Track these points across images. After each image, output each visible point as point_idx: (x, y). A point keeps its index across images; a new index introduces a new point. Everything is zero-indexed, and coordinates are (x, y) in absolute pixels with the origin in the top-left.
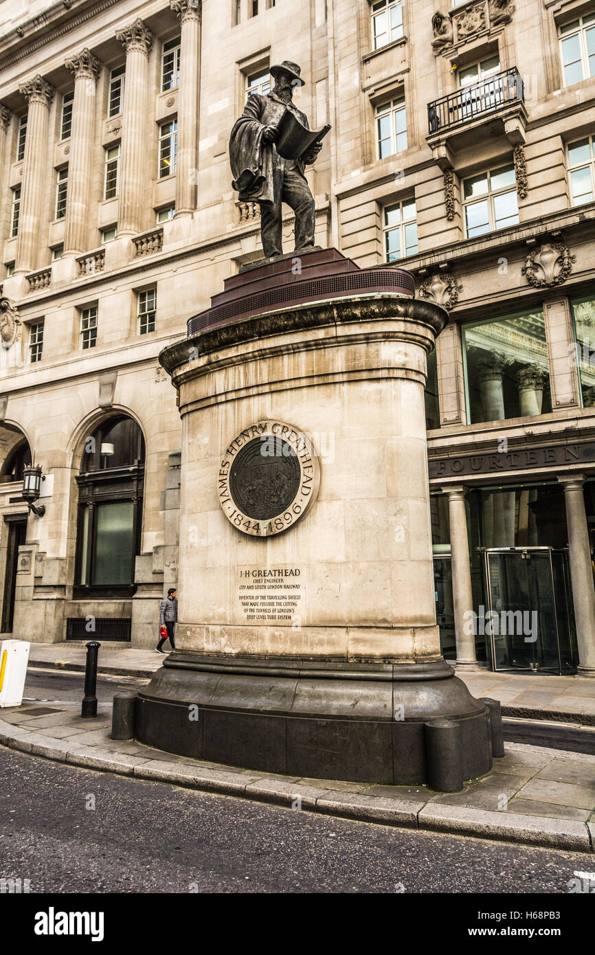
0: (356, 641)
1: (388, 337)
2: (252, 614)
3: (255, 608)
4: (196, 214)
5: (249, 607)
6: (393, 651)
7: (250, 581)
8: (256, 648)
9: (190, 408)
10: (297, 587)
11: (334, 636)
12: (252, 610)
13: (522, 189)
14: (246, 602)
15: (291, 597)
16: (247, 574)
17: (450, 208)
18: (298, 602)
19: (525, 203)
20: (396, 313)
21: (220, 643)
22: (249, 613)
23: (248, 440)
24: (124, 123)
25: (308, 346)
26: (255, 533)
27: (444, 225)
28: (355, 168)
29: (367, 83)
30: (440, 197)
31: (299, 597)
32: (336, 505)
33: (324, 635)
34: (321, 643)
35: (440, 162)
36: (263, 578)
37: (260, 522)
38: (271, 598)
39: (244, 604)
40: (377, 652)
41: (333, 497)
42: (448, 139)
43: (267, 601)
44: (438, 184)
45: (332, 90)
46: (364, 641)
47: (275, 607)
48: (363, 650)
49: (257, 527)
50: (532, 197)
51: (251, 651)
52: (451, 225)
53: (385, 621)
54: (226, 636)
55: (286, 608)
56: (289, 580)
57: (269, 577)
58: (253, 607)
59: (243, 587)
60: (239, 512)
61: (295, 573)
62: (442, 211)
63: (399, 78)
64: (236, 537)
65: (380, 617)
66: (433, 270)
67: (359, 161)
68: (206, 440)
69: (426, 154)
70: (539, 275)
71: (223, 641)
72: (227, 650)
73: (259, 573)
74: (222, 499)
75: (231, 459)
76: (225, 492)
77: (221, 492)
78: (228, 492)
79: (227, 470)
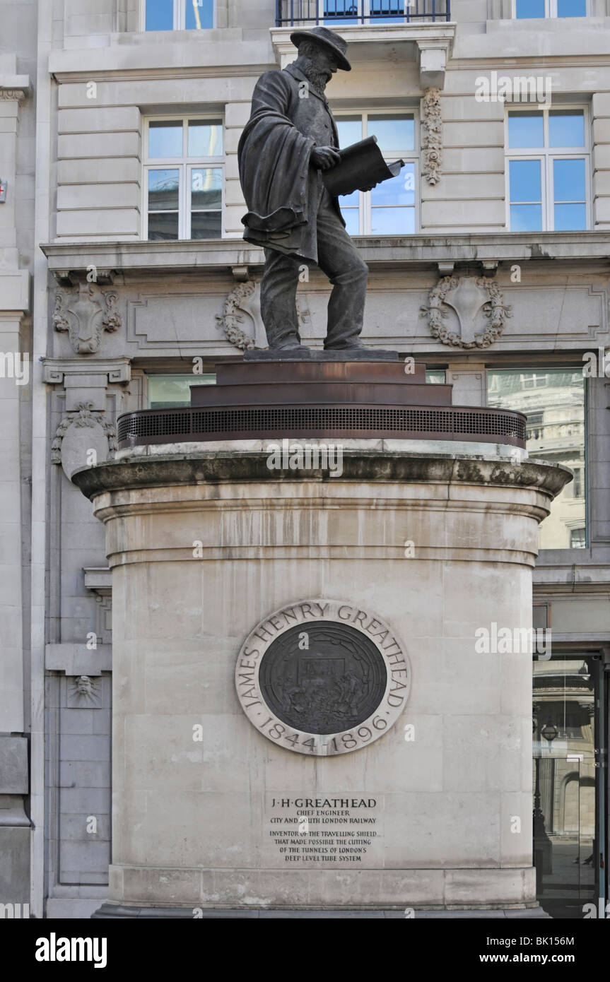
0: (457, 885)
2: (296, 854)
3: (301, 847)
5: (289, 845)
6: (502, 897)
7: (290, 812)
10: (372, 821)
11: (426, 880)
12: (294, 850)
14: (283, 839)
15: (362, 834)
16: (286, 803)
18: (373, 840)
21: (236, 891)
22: (288, 853)
23: (294, 623)
26: (307, 751)
31: (374, 834)
32: (432, 720)
33: (411, 879)
34: (407, 889)
36: (315, 809)
37: (316, 737)
38: (325, 834)
39: (279, 842)
40: (483, 896)
43: (321, 838)
46: (466, 884)
47: (335, 845)
48: (464, 895)
49: (311, 743)
51: (295, 900)
53: (490, 861)
54: (247, 883)
55: (354, 847)
56: (359, 813)
57: (326, 808)
58: (296, 846)
59: (278, 820)
60: (276, 720)
61: (368, 804)
64: (263, 754)
65: (485, 857)
71: (242, 889)
72: (249, 901)
73: (308, 803)
74: (245, 702)
75: (262, 647)
76: (251, 690)
77: (242, 690)
78: (257, 692)
79: (256, 660)
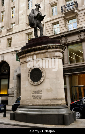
0: (52, 102)
1: (56, 51)
4: (19, 25)
6: (58, 104)
7: (34, 93)
8: (35, 104)
9: (22, 63)
10: (42, 93)
11: (48, 101)
12: (34, 98)
13: (78, 22)
14: (33, 96)
16: (33, 91)
17: (65, 25)
19: (78, 24)
20: (58, 47)
24: (5, 8)
25: (43, 53)
27: (64, 28)
28: (48, 17)
29: (50, 2)
30: (64, 23)
31: (42, 95)
32: (48, 79)
35: (63, 17)
40: (55, 104)
41: (47, 78)
42: (65, 13)
43: (37, 96)
44: (63, 21)
45: (44, 3)
48: (53, 103)
50: (80, 23)
51: (34, 104)
52: (66, 28)
53: (57, 99)
55: (40, 97)
57: (37, 92)
59: (32, 94)
61: (41, 91)
62: (64, 26)
63: (56, 2)
64: (31, 85)
66: (63, 36)
67: (49, 16)
68: (25, 69)
69: (61, 15)
70: (81, 37)
71: (29, 103)
73: (35, 91)
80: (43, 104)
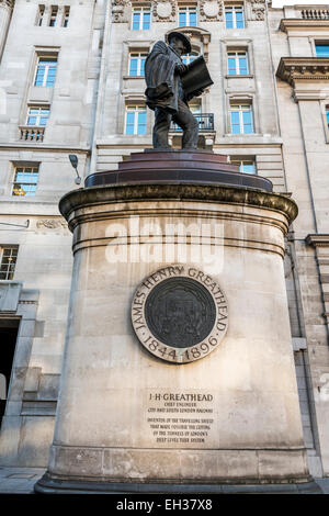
0: (265, 462)
2: (163, 436)
3: (167, 430)
5: (160, 430)
7: (161, 403)
8: (168, 472)
9: (94, 243)
10: (210, 411)
11: (246, 459)
12: (162, 433)
14: (155, 424)
15: (204, 421)
16: (158, 397)
18: (211, 426)
21: (123, 467)
22: (159, 436)
23: (164, 278)
26: (171, 359)
31: (212, 421)
33: (236, 458)
34: (234, 465)
36: (176, 402)
37: (176, 349)
38: (184, 421)
39: (153, 427)
40: (282, 472)
43: (179, 424)
45: (101, 86)
46: (271, 462)
47: (188, 430)
48: (270, 471)
49: (174, 354)
53: (284, 444)
54: (132, 460)
55: (200, 431)
56: (202, 405)
57: (183, 401)
58: (163, 430)
59: (153, 410)
60: (154, 338)
61: (208, 398)
64: (145, 362)
65: (280, 440)
71: (128, 465)
72: (133, 475)
73: (171, 397)
74: (136, 326)
75: (147, 291)
76: (140, 319)
77: (135, 318)
78: (143, 320)
79: (143, 299)
80: (220, 473)
